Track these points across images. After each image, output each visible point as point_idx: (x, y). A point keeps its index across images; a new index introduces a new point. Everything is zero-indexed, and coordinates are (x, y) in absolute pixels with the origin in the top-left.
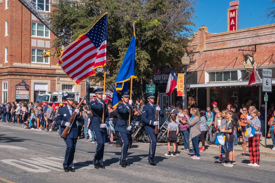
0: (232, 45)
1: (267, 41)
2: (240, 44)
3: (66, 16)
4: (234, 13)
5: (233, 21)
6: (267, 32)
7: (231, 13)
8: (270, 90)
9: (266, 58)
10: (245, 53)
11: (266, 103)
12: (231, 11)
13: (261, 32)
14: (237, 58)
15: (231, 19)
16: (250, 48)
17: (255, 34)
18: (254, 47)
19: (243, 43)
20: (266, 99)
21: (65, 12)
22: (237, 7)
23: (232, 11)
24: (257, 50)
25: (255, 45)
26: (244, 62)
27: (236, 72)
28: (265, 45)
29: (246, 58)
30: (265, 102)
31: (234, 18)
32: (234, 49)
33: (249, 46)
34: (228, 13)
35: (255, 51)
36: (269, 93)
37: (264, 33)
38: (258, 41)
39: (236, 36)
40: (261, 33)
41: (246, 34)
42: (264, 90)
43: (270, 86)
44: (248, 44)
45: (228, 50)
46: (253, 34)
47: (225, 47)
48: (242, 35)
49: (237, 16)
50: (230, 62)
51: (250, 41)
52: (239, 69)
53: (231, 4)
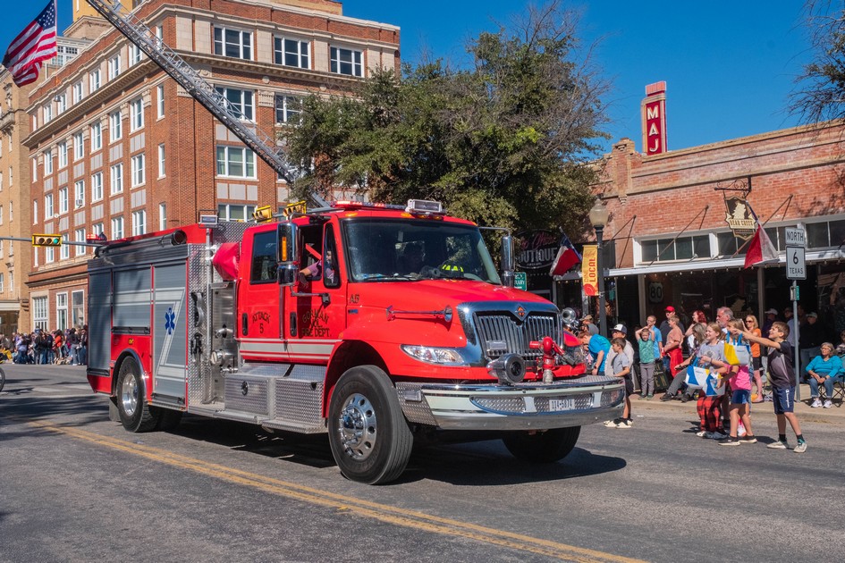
0: (694, 177)
1: (777, 167)
2: (714, 177)
3: (321, 129)
6: (774, 146)
8: (803, 275)
9: (775, 204)
10: (730, 194)
11: (795, 304)
12: (649, 104)
13: (762, 147)
14: (707, 208)
16: (739, 183)
17: (748, 153)
18: (746, 180)
19: (719, 173)
20: (794, 294)
21: (319, 120)
22: (662, 97)
24: (753, 187)
25: (749, 177)
26: (729, 216)
27: (707, 238)
28: (772, 176)
29: (731, 205)
30: (793, 301)
32: (698, 187)
33: (736, 178)
35: (750, 190)
36: (800, 282)
37: (768, 149)
38: (756, 169)
39: (703, 158)
40: (761, 149)
41: (726, 153)
42: (790, 275)
43: (801, 266)
44: (731, 174)
45: (684, 189)
46: (742, 154)
47: (677, 183)
48: (716, 156)
50: (692, 215)
51: (737, 169)
52: (712, 232)
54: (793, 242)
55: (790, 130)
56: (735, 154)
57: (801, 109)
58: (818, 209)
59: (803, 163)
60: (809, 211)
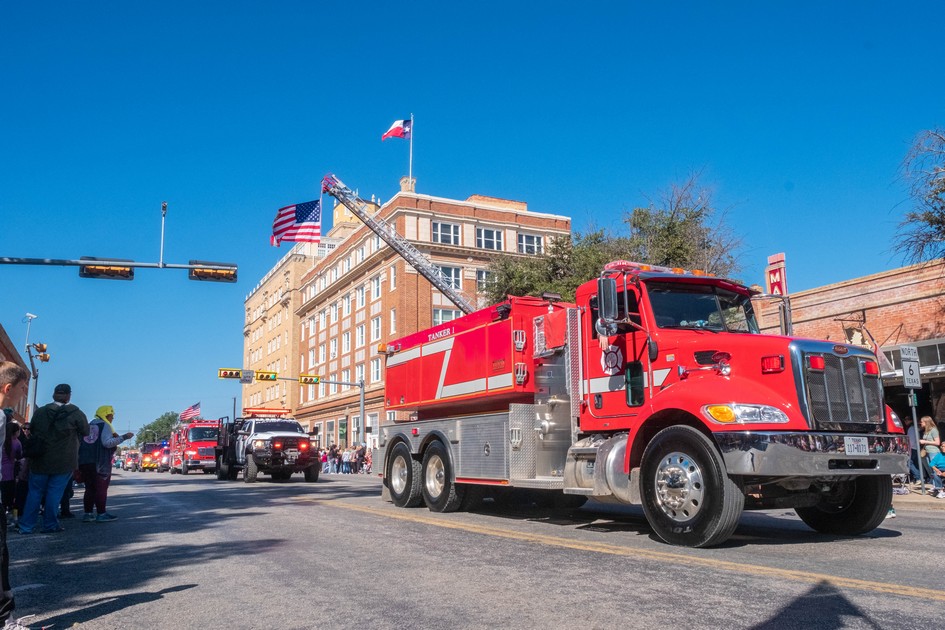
0: (815, 313)
1: (887, 301)
2: (833, 312)
3: (512, 283)
4: (778, 274)
5: (776, 289)
6: (883, 284)
7: (772, 276)
8: (919, 385)
9: (888, 332)
10: (848, 324)
11: (914, 410)
12: (771, 272)
14: (828, 337)
15: (773, 286)
16: (855, 316)
17: (860, 291)
18: (861, 313)
19: (837, 308)
20: (912, 401)
21: (510, 276)
22: (782, 264)
23: (773, 272)
24: (867, 319)
25: (863, 310)
26: (848, 342)
28: (883, 309)
29: (849, 333)
30: (911, 407)
31: (779, 284)
32: (819, 321)
33: (852, 312)
34: (767, 276)
35: (864, 321)
36: (916, 391)
37: (878, 287)
38: (867, 302)
39: (822, 297)
40: (872, 287)
41: (842, 293)
42: (907, 385)
43: (916, 377)
44: (848, 309)
46: (856, 292)
48: (833, 295)
49: (783, 281)
51: (852, 305)
53: (771, 259)
54: (908, 357)
55: (896, 271)
56: (850, 292)
57: (904, 248)
58: (926, 334)
59: (910, 296)
60: (918, 337)
